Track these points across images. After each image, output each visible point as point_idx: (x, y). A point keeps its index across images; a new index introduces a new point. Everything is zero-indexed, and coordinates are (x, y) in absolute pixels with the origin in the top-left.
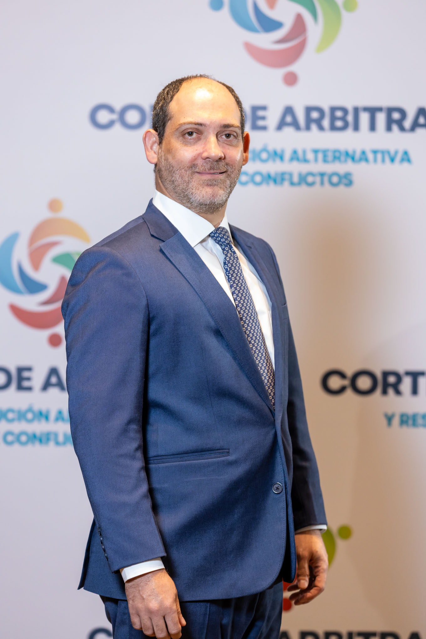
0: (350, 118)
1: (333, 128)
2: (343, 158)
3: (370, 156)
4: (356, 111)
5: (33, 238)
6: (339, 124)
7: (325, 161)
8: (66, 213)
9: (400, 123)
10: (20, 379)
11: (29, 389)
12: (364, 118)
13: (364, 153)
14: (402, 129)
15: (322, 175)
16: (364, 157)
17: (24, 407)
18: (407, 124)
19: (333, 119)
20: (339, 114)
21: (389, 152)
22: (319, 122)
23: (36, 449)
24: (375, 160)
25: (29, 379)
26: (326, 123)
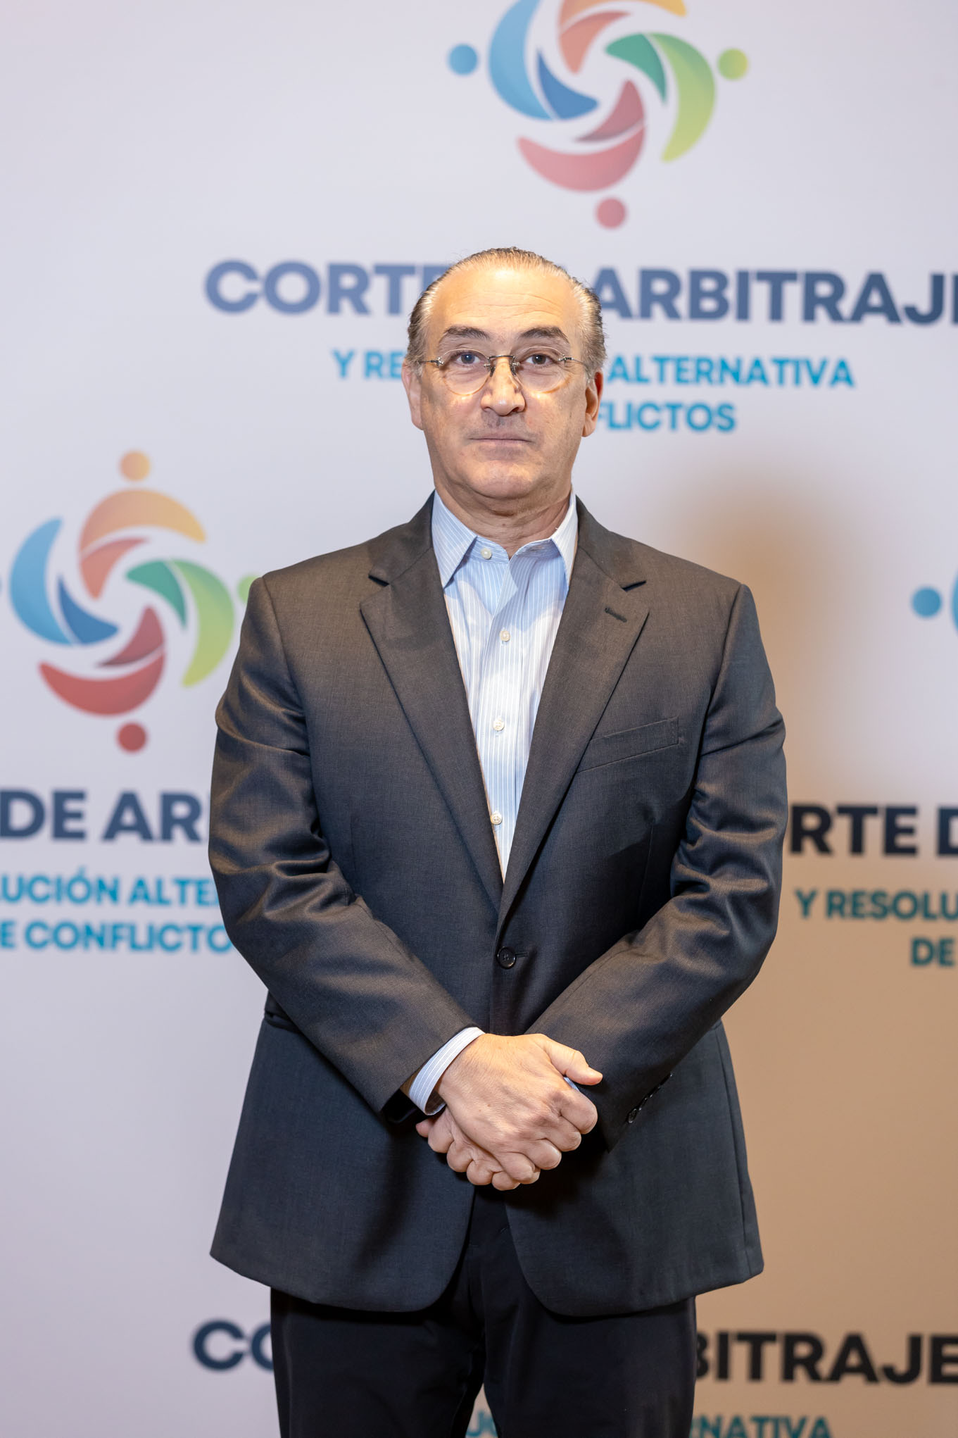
0: (731, 294)
1: (697, 313)
2: (715, 375)
3: (772, 371)
4: (743, 278)
5: (88, 533)
6: (709, 305)
7: (679, 380)
8: (153, 482)
9: (831, 305)
10: (61, 815)
11: (79, 835)
12: (760, 294)
13: (757, 363)
14: (836, 316)
15: (674, 407)
16: (757, 373)
17: (68, 873)
18: (847, 306)
19: (697, 294)
20: (709, 285)
21: (808, 363)
22: (668, 303)
23: (93, 955)
24: (781, 380)
25: (78, 815)
26: (682, 303)
